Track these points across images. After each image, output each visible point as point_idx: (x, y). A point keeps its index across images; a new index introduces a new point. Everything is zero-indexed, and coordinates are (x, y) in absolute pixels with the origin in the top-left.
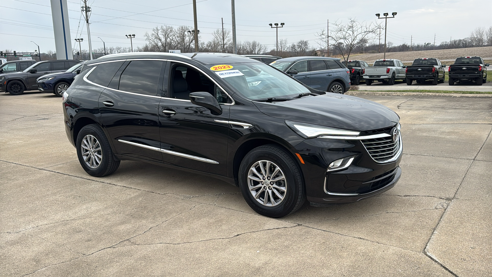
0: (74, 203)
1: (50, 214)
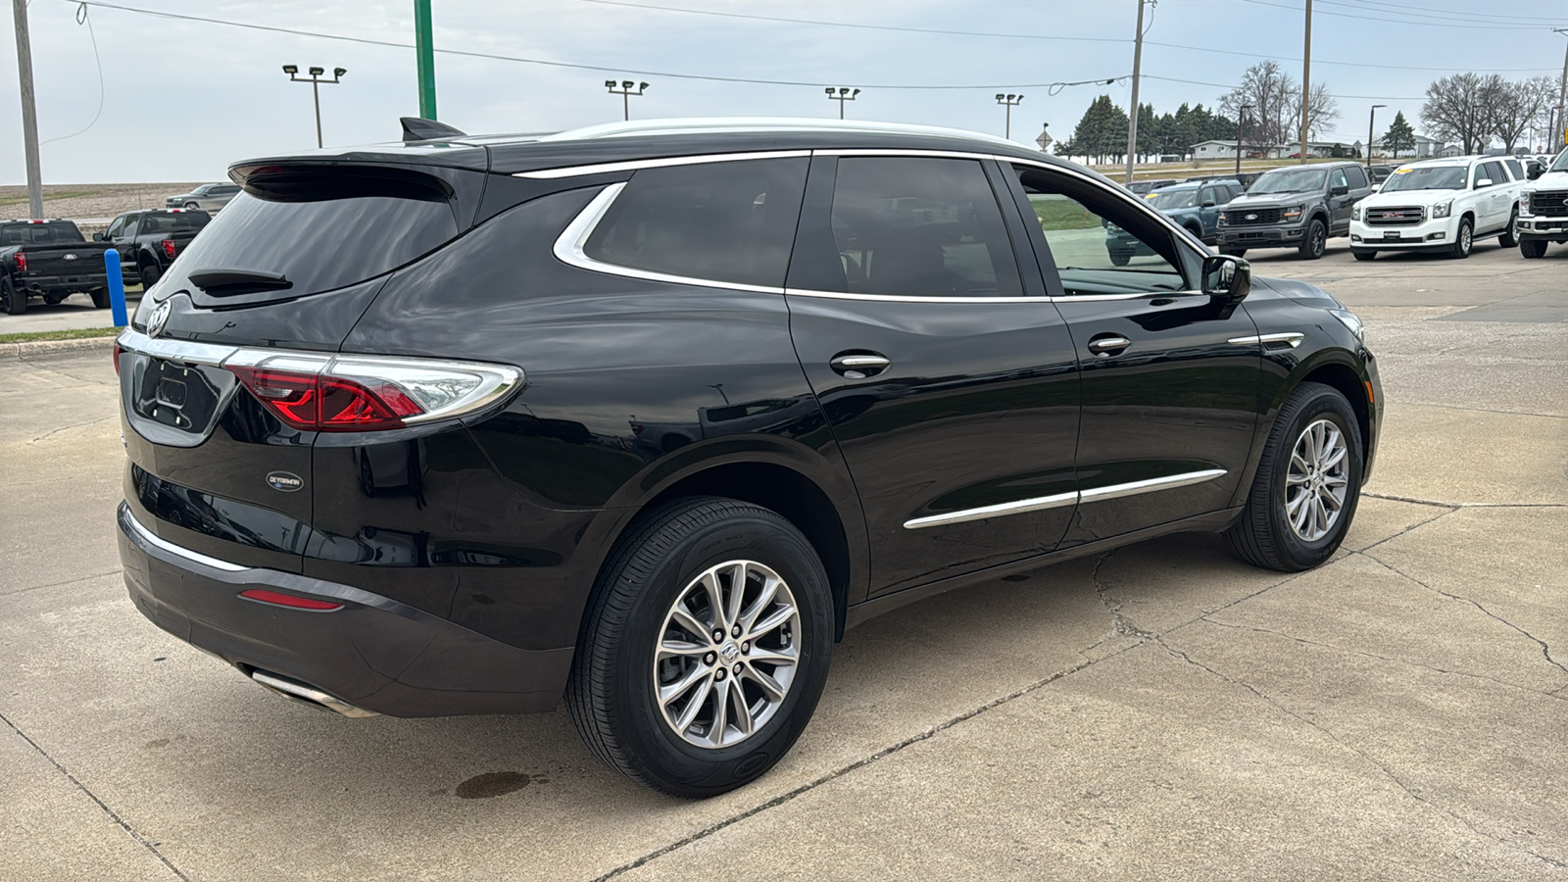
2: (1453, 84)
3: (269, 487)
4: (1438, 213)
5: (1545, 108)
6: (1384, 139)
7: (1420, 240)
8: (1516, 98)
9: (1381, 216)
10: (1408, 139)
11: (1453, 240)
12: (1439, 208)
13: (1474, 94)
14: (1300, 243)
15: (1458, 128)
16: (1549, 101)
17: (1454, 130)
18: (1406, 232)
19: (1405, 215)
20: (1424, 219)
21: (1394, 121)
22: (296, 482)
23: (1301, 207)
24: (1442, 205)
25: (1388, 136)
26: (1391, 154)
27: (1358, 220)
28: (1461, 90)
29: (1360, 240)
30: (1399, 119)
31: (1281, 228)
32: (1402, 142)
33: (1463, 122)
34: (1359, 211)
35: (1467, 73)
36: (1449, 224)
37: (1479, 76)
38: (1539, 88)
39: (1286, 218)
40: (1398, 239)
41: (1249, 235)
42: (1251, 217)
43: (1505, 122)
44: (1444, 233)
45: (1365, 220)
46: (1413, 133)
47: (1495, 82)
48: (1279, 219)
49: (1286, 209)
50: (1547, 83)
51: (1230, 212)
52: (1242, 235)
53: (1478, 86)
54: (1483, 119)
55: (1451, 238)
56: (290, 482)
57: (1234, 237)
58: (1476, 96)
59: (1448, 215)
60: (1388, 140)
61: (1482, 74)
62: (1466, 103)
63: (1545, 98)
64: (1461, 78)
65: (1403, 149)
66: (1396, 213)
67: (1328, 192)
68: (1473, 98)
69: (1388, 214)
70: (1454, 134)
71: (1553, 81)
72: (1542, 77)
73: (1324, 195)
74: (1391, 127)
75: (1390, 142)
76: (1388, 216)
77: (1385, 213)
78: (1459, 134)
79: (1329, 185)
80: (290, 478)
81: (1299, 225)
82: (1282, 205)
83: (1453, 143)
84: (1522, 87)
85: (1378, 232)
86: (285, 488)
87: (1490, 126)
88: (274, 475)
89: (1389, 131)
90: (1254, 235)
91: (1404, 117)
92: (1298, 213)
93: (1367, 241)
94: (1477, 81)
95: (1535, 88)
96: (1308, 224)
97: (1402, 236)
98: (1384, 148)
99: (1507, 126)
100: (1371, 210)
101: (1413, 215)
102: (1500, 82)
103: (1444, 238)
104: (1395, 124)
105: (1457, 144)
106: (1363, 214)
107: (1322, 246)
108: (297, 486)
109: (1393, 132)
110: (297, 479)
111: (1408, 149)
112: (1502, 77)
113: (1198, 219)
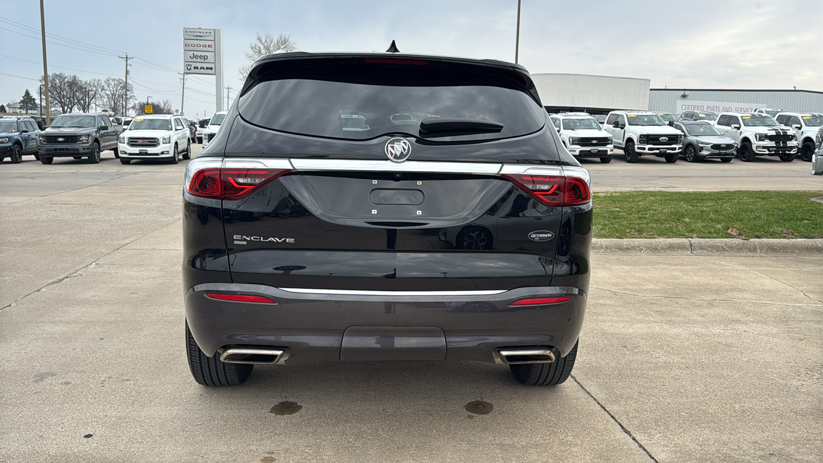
0: (642, 339)
1: (687, 336)
2: (53, 77)
3: (532, 242)
4: (164, 141)
5: (100, 95)
6: (20, 103)
7: (157, 154)
8: (86, 88)
9: (137, 142)
10: (33, 105)
11: (172, 155)
12: (165, 139)
13: (65, 84)
14: (89, 155)
15: (58, 101)
16: (101, 91)
17: (56, 102)
18: (151, 150)
19: (149, 142)
20: (159, 144)
21: (24, 94)
22: (550, 235)
23: (89, 135)
24: (167, 138)
25: (22, 102)
26: (24, 112)
27: (124, 143)
28: (58, 81)
29: (126, 153)
30: (27, 93)
31: (79, 146)
32: (30, 106)
33: (60, 98)
34: (124, 138)
35: (60, 73)
36: (170, 146)
37: (66, 75)
38: (96, 84)
39: (80, 141)
40: (147, 154)
41: (60, 149)
42: (60, 139)
43: (82, 100)
44: (168, 151)
45: (128, 144)
46: (36, 101)
47: (75, 79)
48: (77, 142)
49: (80, 136)
50: (100, 82)
51: (47, 136)
52: (56, 149)
53: (66, 80)
54: (70, 97)
55: (171, 154)
56: (546, 236)
57: (51, 150)
58: (66, 85)
59: (169, 143)
60: (22, 104)
61: (68, 74)
62: (61, 88)
63: (100, 90)
64: (57, 75)
65: (31, 109)
66: (145, 140)
67: (98, 128)
68: (64, 86)
69: (140, 141)
70: (56, 104)
71: (103, 82)
72: (97, 79)
73: (96, 130)
74: (23, 97)
75: (24, 105)
76: (140, 142)
77: (138, 140)
78: (59, 104)
79: (98, 125)
80: (545, 233)
81: (88, 145)
82: (78, 133)
83: (56, 109)
84: (88, 83)
85: (136, 150)
86: (542, 240)
87: (74, 101)
88: (534, 234)
89: (22, 99)
90: (63, 149)
91: (30, 93)
92: (87, 139)
93: (130, 154)
94: (65, 78)
95: (94, 84)
96: (92, 145)
97: (149, 152)
98: (20, 108)
99: (82, 102)
100: (131, 138)
101: (153, 142)
102: (77, 79)
103: (168, 154)
104: (25, 96)
105: (58, 109)
106: (126, 141)
107: (99, 156)
108: (550, 237)
109: (24, 100)
110: (551, 233)
111: (34, 110)
112: (78, 77)
113: (21, 139)
